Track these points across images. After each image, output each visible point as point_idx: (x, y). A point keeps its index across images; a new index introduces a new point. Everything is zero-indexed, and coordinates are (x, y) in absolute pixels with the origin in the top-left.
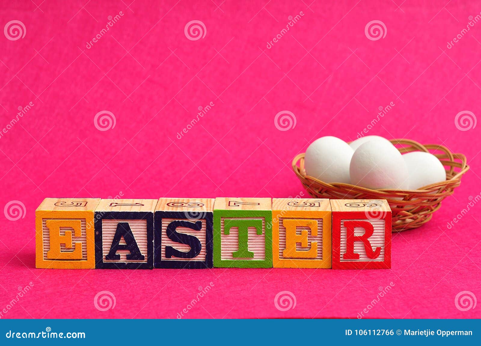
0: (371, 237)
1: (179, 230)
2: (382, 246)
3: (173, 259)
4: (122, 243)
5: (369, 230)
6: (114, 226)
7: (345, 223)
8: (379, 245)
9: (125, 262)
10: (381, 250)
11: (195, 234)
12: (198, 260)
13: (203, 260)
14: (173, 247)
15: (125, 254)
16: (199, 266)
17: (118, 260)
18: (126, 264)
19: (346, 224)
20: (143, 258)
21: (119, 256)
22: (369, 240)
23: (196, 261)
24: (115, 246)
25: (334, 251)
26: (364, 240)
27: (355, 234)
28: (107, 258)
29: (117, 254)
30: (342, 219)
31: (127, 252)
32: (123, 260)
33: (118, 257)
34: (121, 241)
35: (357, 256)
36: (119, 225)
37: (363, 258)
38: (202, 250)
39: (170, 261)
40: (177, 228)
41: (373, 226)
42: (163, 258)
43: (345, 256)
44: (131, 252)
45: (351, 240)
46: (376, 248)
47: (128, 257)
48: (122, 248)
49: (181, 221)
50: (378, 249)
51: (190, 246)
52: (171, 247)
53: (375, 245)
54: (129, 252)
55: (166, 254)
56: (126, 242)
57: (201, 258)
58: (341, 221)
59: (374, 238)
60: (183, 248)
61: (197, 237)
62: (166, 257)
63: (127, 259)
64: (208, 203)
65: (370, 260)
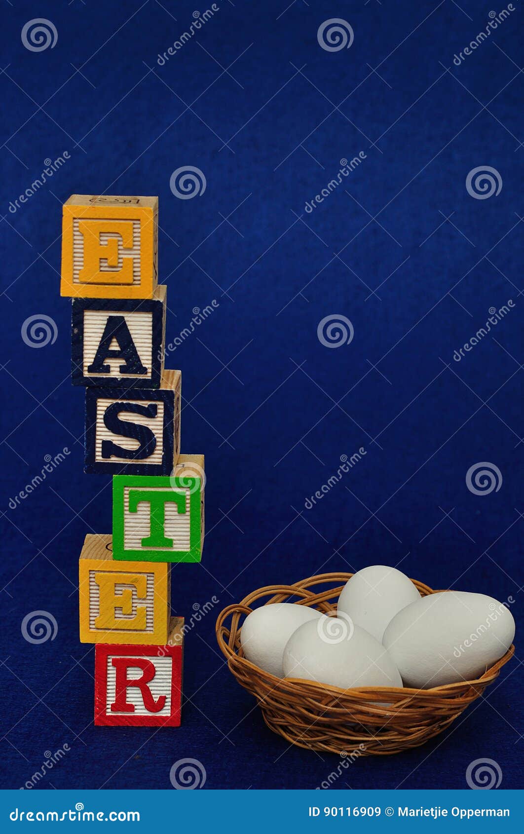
0: (153, 681)
1: (124, 417)
2: (167, 694)
3: (114, 459)
4: (115, 346)
5: (150, 673)
6: (103, 320)
7: (113, 660)
8: (163, 693)
9: (117, 377)
10: (167, 700)
11: (147, 423)
12: (151, 462)
13: (158, 462)
14: (114, 442)
15: (118, 365)
16: (152, 470)
17: (107, 374)
18: (119, 379)
19: (115, 663)
20: (144, 371)
21: (109, 367)
22: (148, 685)
23: (147, 463)
24: (103, 352)
25: (98, 700)
26: (142, 685)
27: (128, 676)
28: (91, 369)
29: (105, 364)
30: (109, 655)
31: (122, 362)
32: (115, 373)
33: (107, 369)
34: (113, 344)
35: (131, 708)
36: (111, 319)
37: (141, 711)
38: (157, 448)
39: (108, 463)
40: (121, 414)
41: (155, 665)
42: (99, 458)
43: (114, 708)
44: (126, 362)
45: (123, 684)
46: (159, 696)
47: (123, 370)
48: (114, 355)
49: (126, 403)
50: (163, 699)
51: (139, 441)
52: (110, 443)
53: (158, 692)
54: (124, 361)
55: (102, 452)
56: (120, 346)
57: (156, 458)
58: (109, 657)
59: (156, 682)
60: (130, 444)
61: (150, 427)
62: (103, 456)
63: (121, 372)
64: (169, 376)
65: (150, 714)
